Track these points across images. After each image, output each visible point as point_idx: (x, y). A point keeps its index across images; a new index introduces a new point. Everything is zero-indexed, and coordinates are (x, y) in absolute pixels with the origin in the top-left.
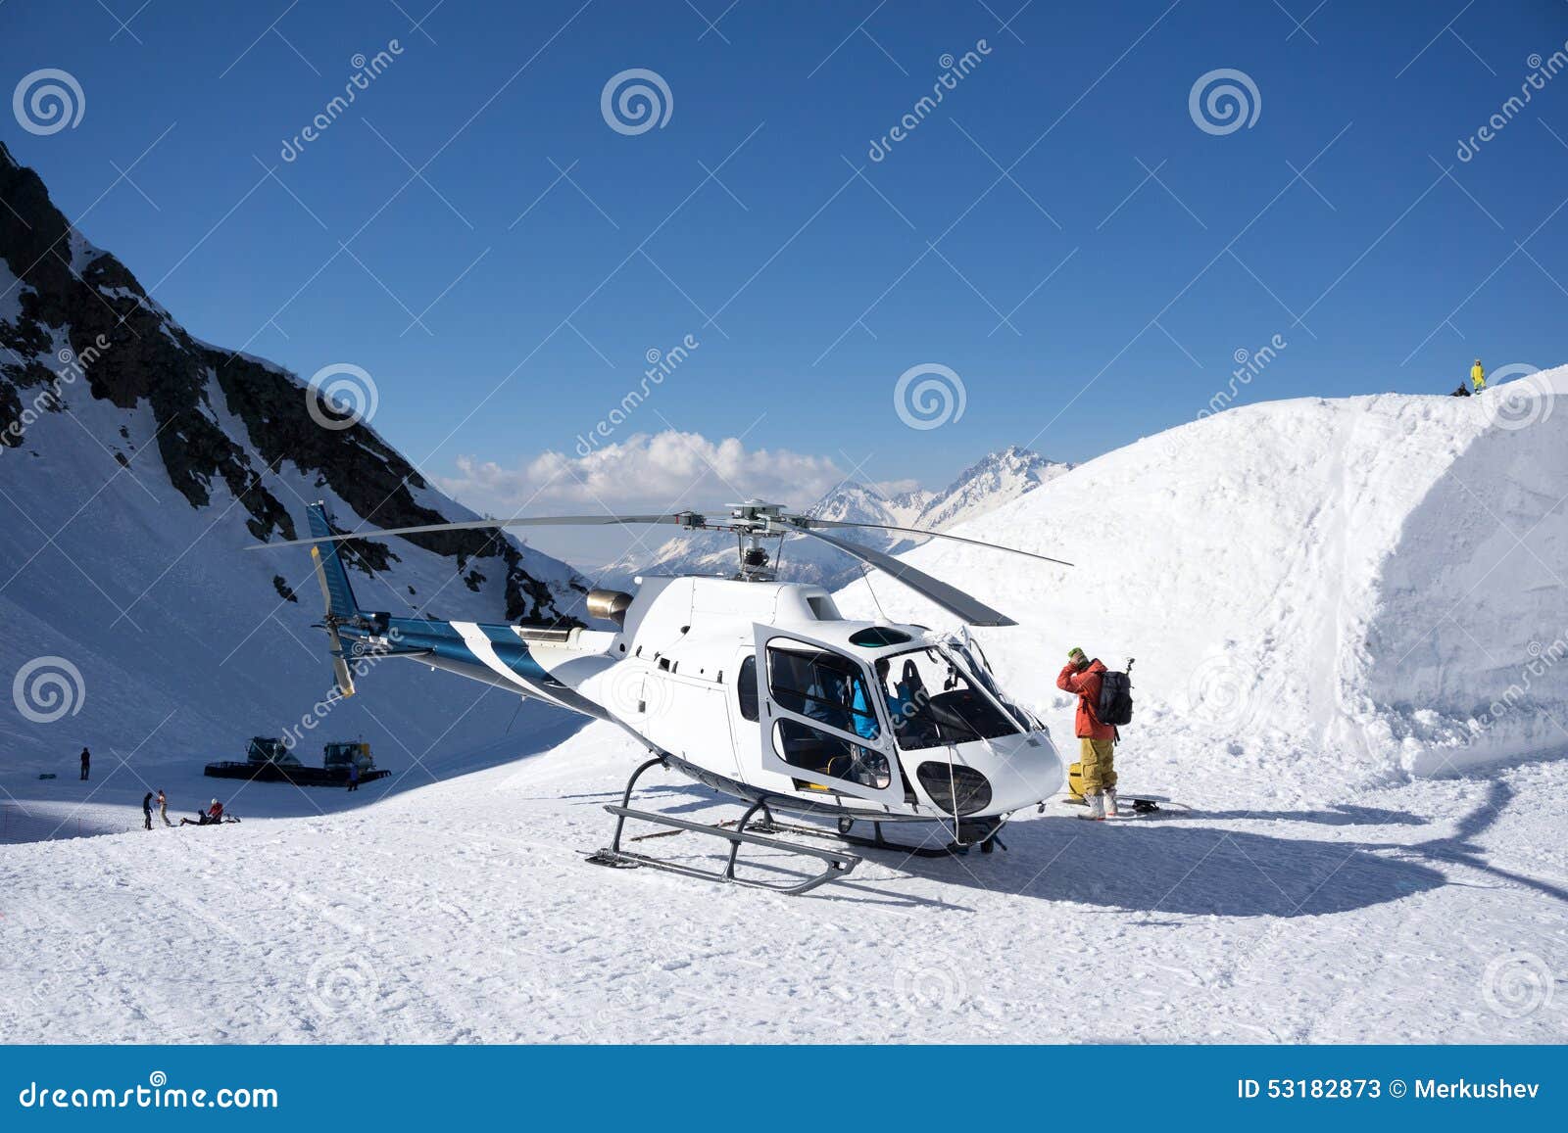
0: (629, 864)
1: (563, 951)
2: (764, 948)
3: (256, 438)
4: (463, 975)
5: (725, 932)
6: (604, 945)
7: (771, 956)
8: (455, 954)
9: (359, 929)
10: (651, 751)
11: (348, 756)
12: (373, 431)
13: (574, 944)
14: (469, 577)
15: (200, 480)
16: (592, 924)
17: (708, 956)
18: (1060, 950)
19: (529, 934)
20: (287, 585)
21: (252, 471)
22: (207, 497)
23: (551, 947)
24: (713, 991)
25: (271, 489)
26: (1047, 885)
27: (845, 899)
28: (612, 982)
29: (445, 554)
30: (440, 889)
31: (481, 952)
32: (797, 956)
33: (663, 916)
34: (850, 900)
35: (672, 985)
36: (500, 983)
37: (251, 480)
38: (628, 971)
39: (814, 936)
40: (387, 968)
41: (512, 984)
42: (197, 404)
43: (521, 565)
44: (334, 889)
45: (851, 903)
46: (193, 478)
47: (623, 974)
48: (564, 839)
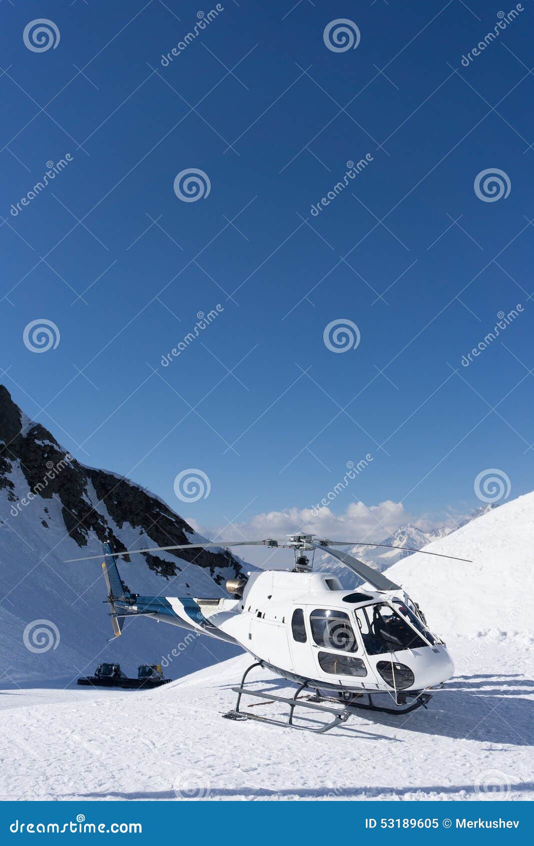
0: (242, 718)
1: (196, 762)
2: (297, 761)
3: (111, 511)
4: (142, 775)
5: (280, 753)
6: (217, 759)
7: (300, 765)
8: (142, 764)
9: (98, 752)
10: (256, 659)
11: (150, 672)
12: (168, 506)
13: (202, 758)
14: (216, 578)
15: (83, 533)
16: (214, 748)
17: (268, 765)
18: (451, 764)
19: (182, 754)
20: (125, 584)
21: (108, 528)
22: (86, 541)
23: (190, 760)
24: (264, 782)
25: (118, 536)
26: (454, 730)
27: (346, 736)
28: (215, 778)
29: (204, 567)
30: (145, 732)
31: (155, 763)
32: (313, 765)
33: (251, 745)
34: (348, 736)
35: (244, 780)
36: (159, 779)
37: (108, 532)
38: (225, 772)
39: (324, 755)
40: (106, 771)
41: (166, 779)
42: (82, 495)
43: (242, 571)
44: (93, 733)
45: (348, 738)
46: (80, 532)
47: (222, 774)
48: (215, 706)
